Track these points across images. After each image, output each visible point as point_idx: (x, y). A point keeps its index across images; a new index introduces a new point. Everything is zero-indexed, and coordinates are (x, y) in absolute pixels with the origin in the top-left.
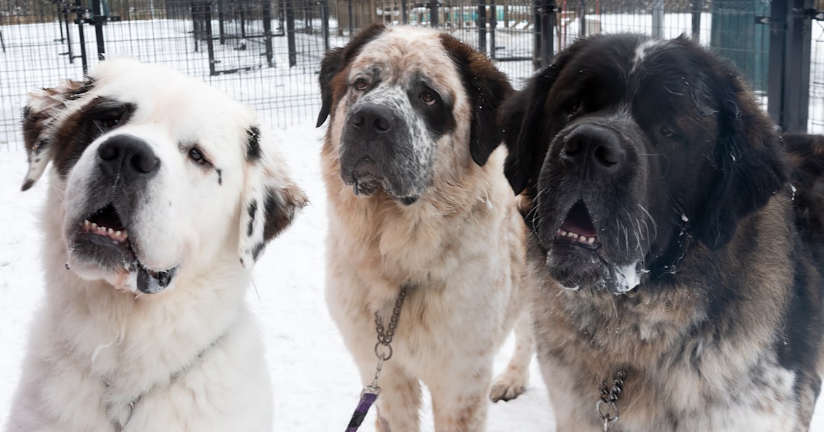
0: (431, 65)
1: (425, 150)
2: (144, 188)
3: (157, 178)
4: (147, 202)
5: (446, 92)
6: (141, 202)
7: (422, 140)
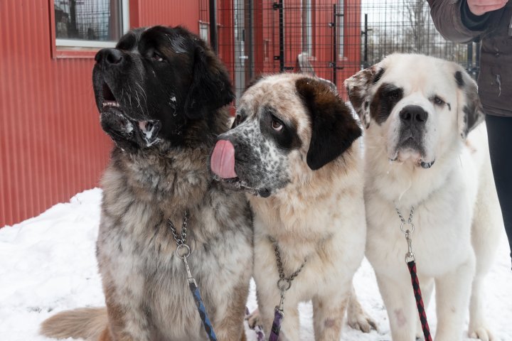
0: (278, 101)
1: (272, 163)
2: (424, 127)
3: (428, 121)
4: (426, 132)
5: (288, 119)
6: (424, 132)
7: (270, 155)
